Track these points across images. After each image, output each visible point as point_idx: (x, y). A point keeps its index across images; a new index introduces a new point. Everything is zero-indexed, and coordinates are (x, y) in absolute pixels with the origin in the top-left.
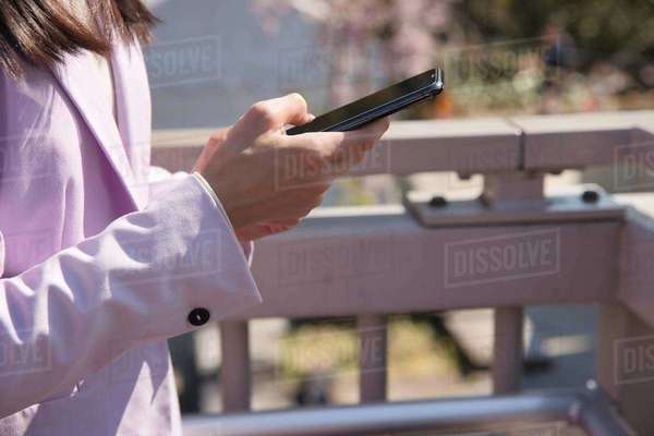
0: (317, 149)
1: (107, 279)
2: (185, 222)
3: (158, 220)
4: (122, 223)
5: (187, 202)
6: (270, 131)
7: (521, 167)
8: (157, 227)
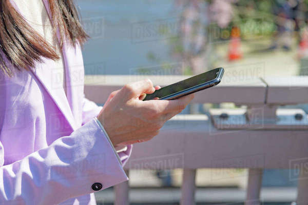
0: (155, 109)
1: (49, 171)
2: (89, 143)
3: (76, 142)
4: (59, 142)
5: (90, 133)
6: (132, 99)
7: (265, 103)
8: (75, 146)
